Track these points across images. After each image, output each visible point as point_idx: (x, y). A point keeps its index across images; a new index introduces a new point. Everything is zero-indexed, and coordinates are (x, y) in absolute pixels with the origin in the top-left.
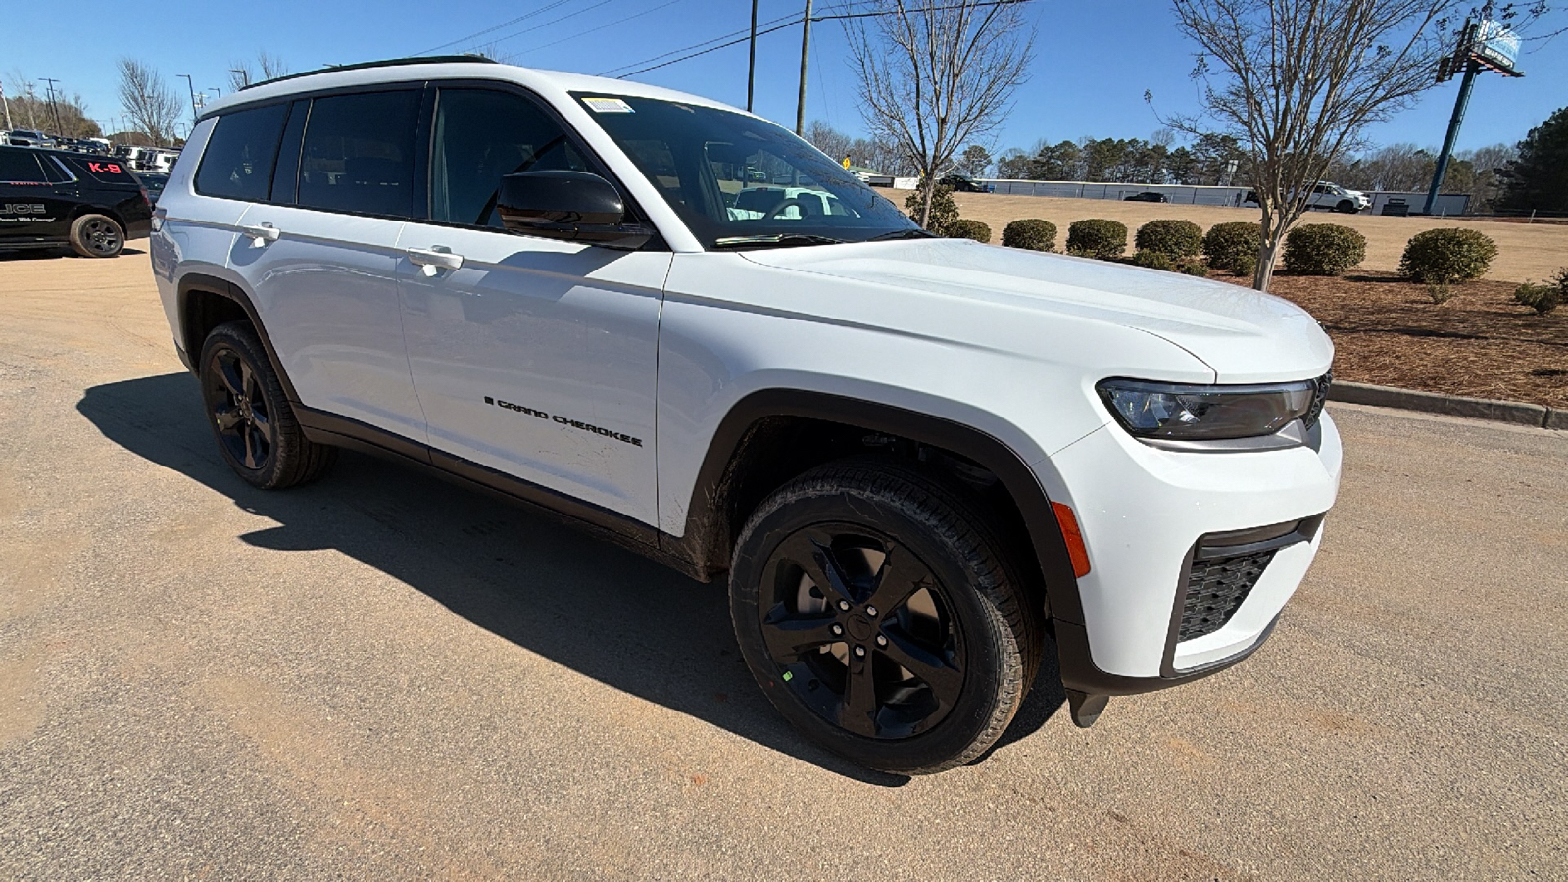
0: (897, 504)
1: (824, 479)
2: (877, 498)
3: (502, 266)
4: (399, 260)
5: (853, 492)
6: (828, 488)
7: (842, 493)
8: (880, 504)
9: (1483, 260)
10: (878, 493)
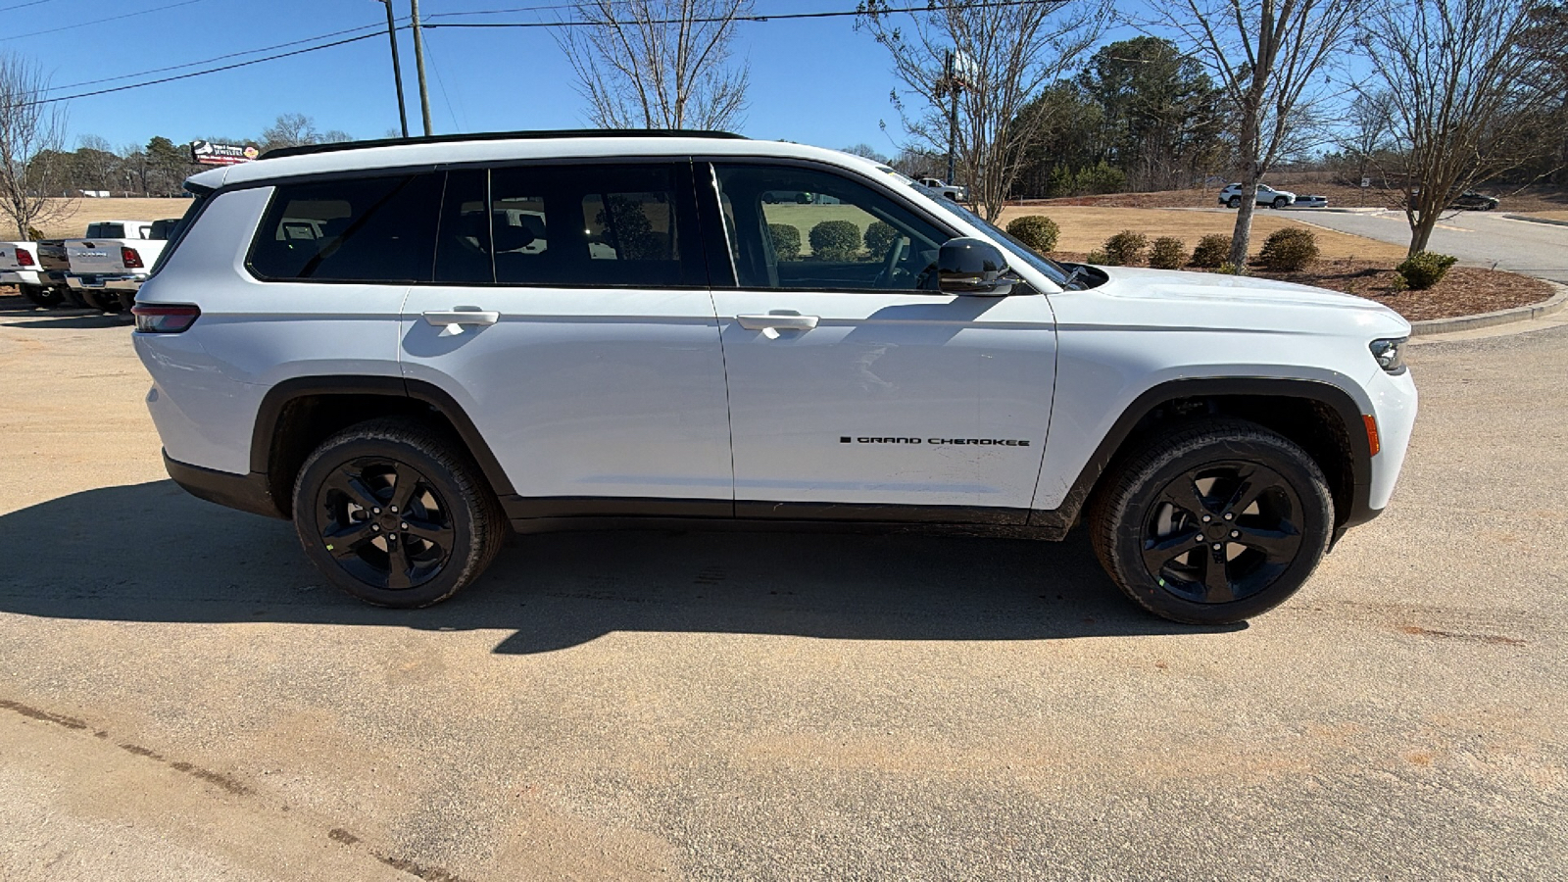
0: (1261, 439)
1: (1201, 435)
2: (1248, 439)
3: (871, 321)
4: (724, 328)
5: (1230, 439)
6: (1207, 440)
7: (1221, 442)
8: (1250, 442)
9: (1053, 237)
10: (1247, 436)
